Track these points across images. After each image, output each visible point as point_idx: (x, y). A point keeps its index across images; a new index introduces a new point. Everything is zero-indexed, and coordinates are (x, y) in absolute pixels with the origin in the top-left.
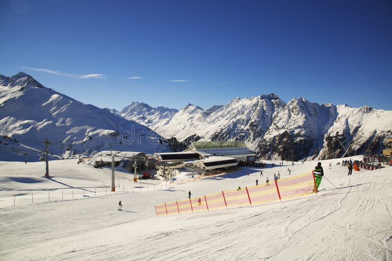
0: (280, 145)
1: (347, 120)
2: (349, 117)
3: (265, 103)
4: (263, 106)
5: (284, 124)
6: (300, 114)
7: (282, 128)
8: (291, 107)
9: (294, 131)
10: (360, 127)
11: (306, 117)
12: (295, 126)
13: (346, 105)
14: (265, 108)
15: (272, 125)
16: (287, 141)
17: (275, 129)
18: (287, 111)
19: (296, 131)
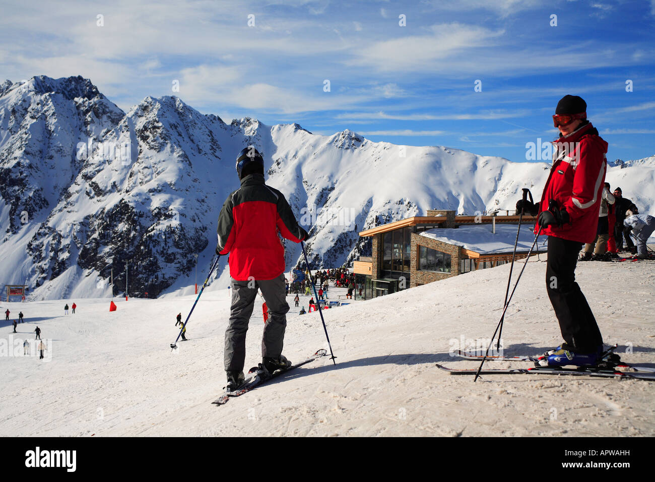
0: (106, 244)
1: (298, 169)
2: (305, 159)
3: (50, 107)
4: (44, 117)
5: (116, 177)
6: (168, 148)
7: (110, 192)
8: (140, 124)
9: (148, 200)
10: (333, 189)
11: (185, 157)
12: (153, 184)
13: (298, 127)
14: (52, 122)
15: (79, 179)
16: (129, 231)
17: (88, 194)
18: (125, 137)
19: (157, 202)
